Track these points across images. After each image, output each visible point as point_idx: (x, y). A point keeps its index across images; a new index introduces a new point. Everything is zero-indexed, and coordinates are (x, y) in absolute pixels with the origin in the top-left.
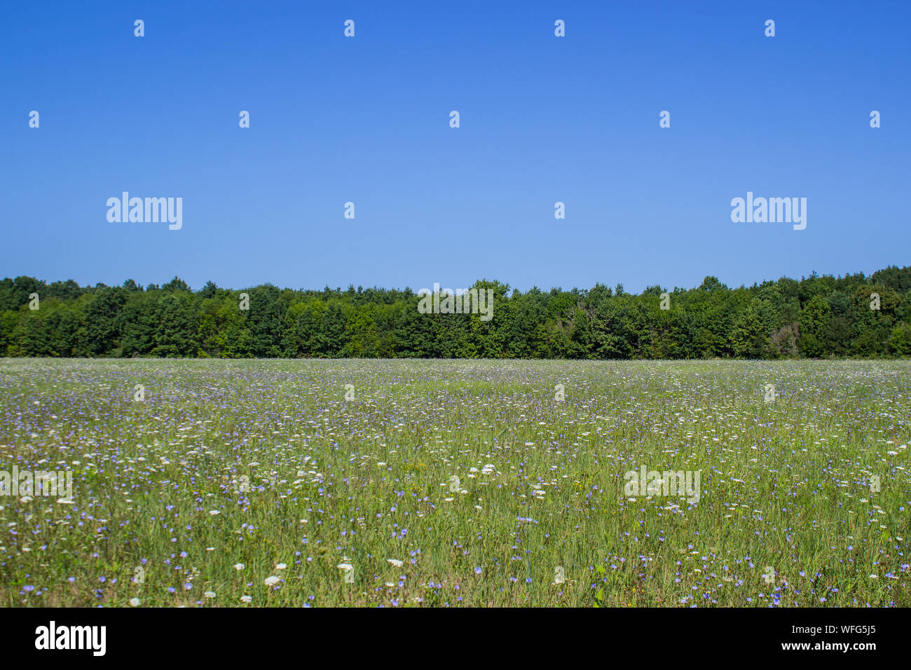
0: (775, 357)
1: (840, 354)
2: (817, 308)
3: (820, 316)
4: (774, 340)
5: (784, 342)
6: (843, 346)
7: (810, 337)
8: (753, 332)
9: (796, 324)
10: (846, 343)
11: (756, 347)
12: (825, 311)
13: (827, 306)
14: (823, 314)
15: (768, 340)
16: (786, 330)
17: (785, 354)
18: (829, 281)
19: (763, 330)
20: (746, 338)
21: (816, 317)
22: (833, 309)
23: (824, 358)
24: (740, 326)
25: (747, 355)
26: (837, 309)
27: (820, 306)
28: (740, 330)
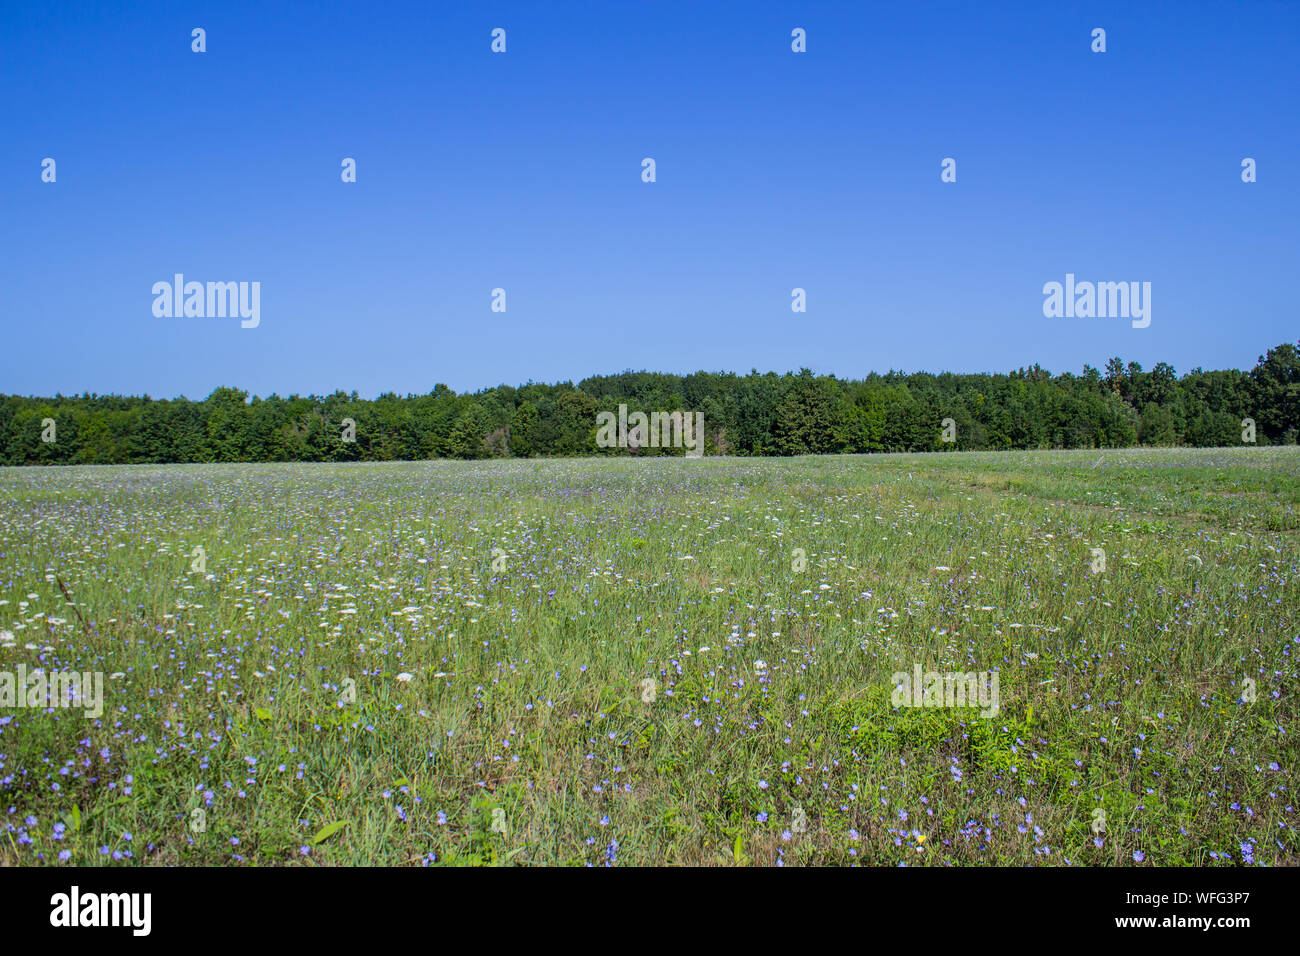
0: (489, 456)
1: (544, 453)
2: (526, 412)
3: (529, 420)
4: (487, 442)
5: (497, 443)
6: (549, 446)
7: (519, 439)
8: (469, 435)
9: (509, 426)
10: (550, 443)
11: (472, 448)
12: (534, 415)
13: (535, 411)
14: (531, 418)
15: (483, 441)
16: (499, 432)
17: (497, 453)
18: (542, 388)
19: (479, 432)
20: (463, 440)
21: (525, 421)
22: (540, 414)
23: (531, 457)
24: (458, 429)
25: (465, 456)
26: (543, 414)
27: (528, 411)
28: (458, 433)
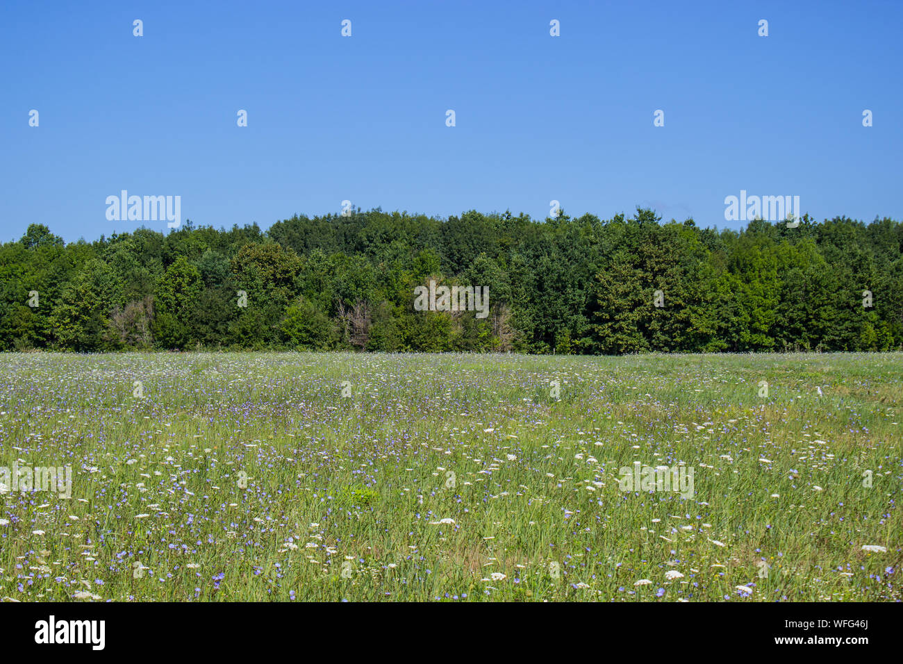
0: (117, 347)
1: (210, 344)
2: (180, 275)
3: (186, 288)
4: (116, 323)
5: (132, 325)
6: (218, 332)
7: (169, 319)
8: (85, 310)
9: (151, 298)
10: (220, 327)
11: (89, 332)
12: (193, 279)
13: (196, 273)
14: (189, 284)
15: (107, 322)
16: (135, 307)
17: (131, 342)
18: (208, 235)
19: (102, 307)
20: (75, 319)
21: (178, 289)
22: (204, 278)
23: (189, 350)
24: (66, 302)
25: (77, 346)
26: (210, 278)
27: (185, 272)
28: (66, 307)
